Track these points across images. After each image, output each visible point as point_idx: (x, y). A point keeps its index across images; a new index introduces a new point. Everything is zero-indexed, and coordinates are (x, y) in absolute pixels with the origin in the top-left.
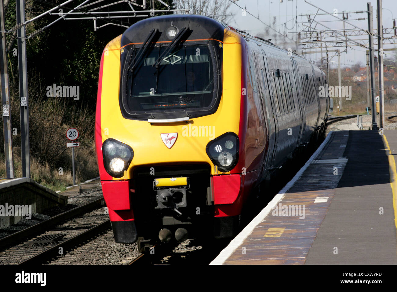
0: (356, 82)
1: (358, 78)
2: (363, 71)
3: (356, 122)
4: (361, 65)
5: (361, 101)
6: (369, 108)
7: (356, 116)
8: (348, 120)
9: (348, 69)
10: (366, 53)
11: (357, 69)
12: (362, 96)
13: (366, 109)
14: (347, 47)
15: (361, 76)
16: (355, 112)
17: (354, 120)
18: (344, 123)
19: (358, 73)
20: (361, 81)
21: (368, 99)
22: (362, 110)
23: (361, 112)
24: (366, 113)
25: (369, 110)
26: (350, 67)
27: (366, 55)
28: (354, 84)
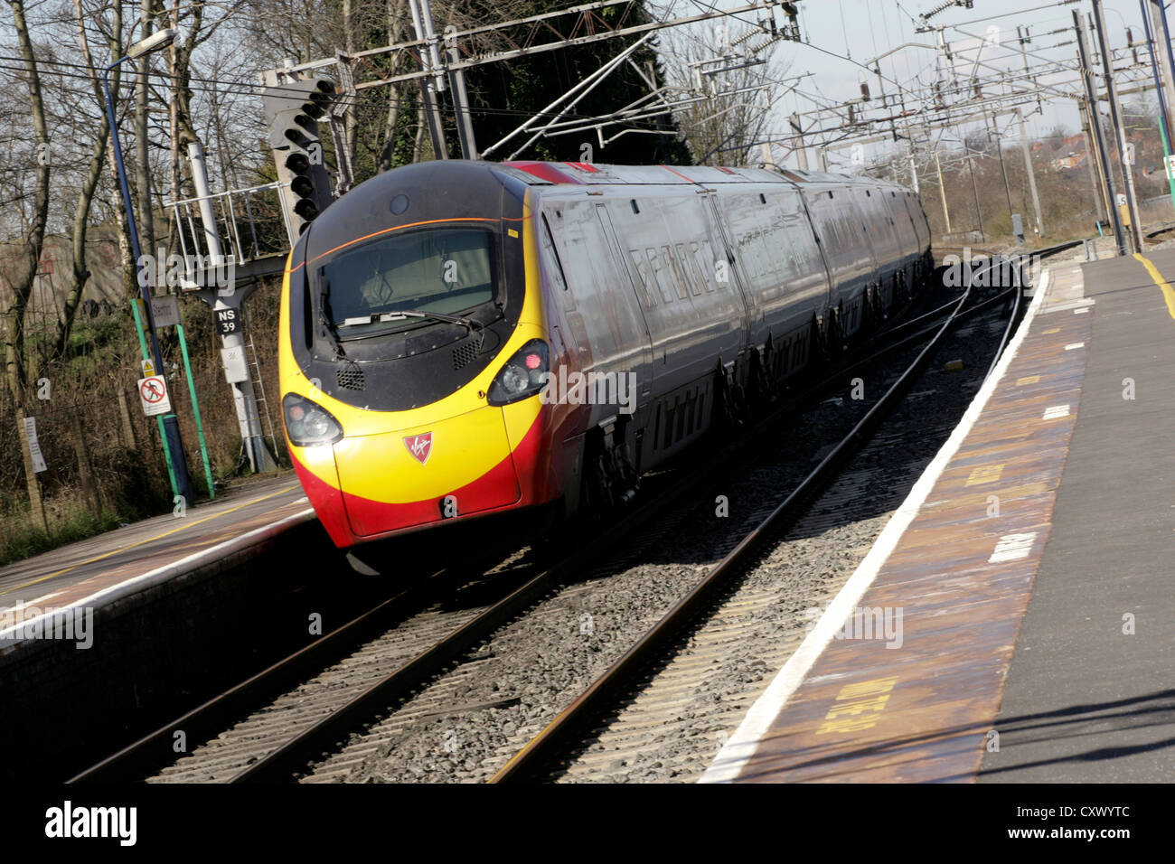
0: (1060, 172)
1: (1063, 162)
2: (1072, 143)
3: (1082, 254)
4: (1065, 133)
5: (1081, 211)
6: (1101, 223)
7: (1081, 243)
8: (1063, 253)
9: (1037, 146)
10: (1077, 107)
11: (1057, 142)
12: (1081, 200)
13: (1097, 226)
14: (1039, 102)
15: (1070, 156)
16: (1075, 235)
17: (1076, 251)
18: (1056, 260)
19: (1060, 150)
20: (1072, 168)
21: (1098, 203)
22: (1086, 228)
23: (1088, 234)
24: (1099, 235)
25: (1102, 226)
26: (1041, 140)
27: (1078, 111)
28: (1057, 177)
